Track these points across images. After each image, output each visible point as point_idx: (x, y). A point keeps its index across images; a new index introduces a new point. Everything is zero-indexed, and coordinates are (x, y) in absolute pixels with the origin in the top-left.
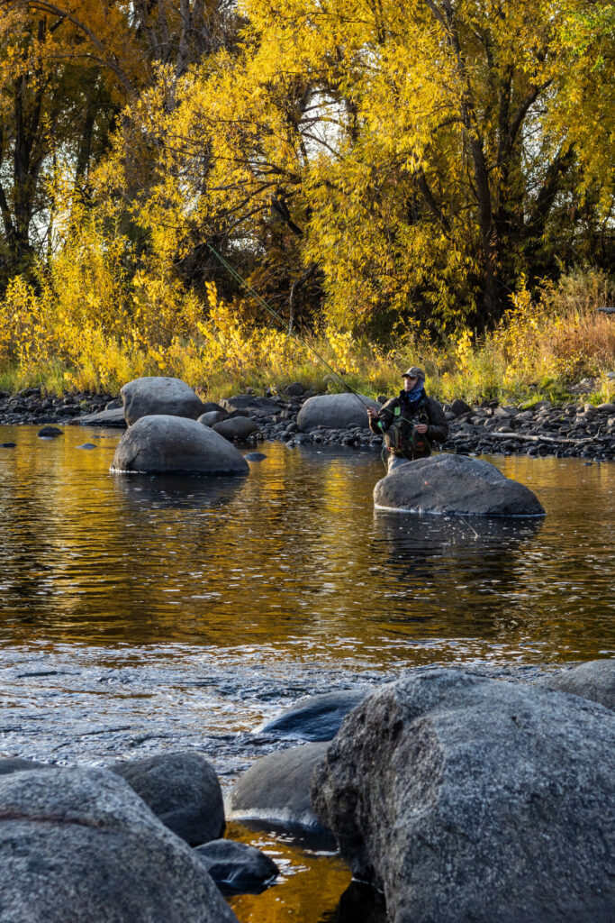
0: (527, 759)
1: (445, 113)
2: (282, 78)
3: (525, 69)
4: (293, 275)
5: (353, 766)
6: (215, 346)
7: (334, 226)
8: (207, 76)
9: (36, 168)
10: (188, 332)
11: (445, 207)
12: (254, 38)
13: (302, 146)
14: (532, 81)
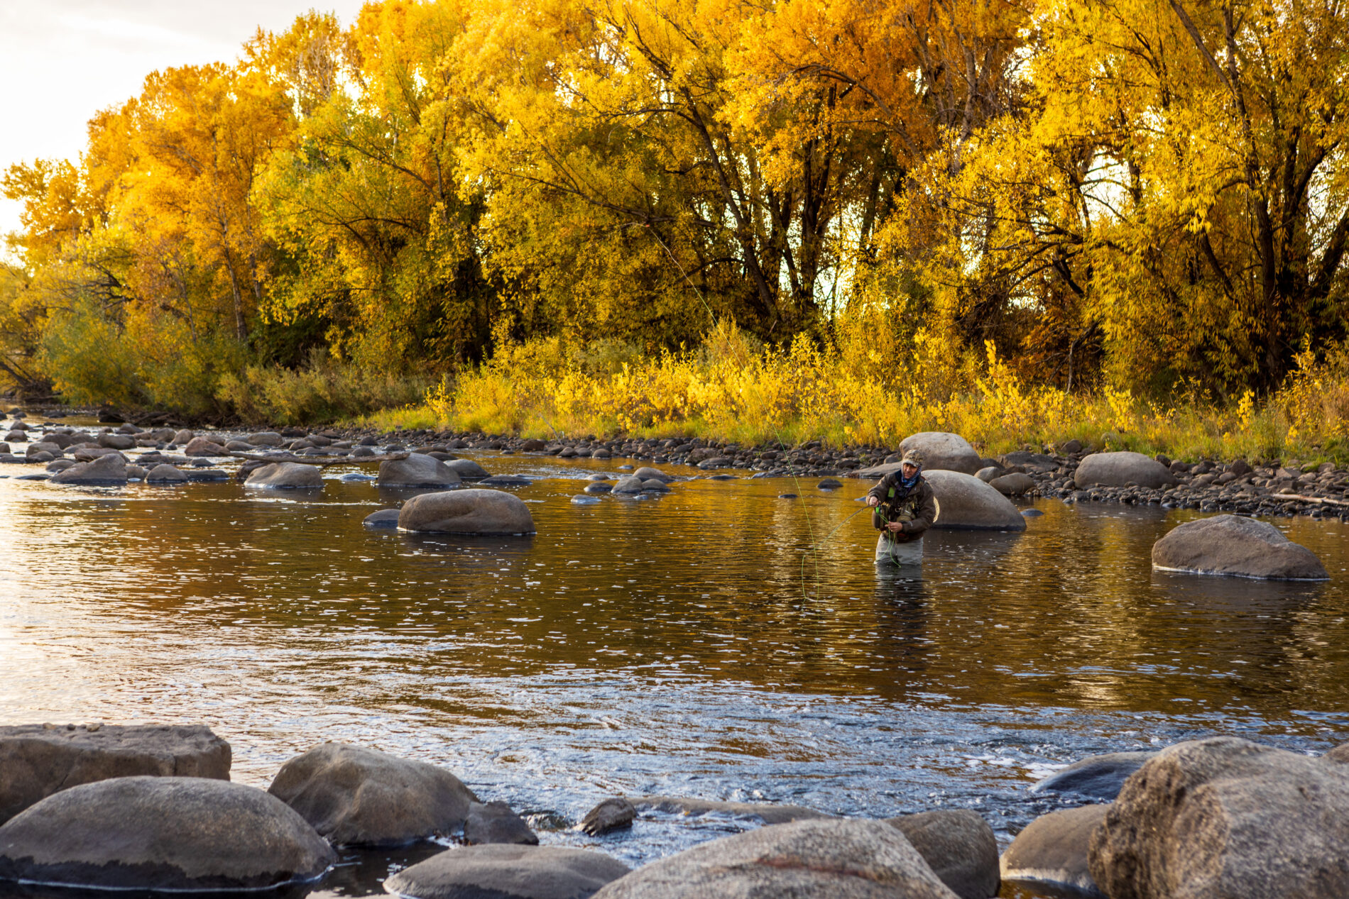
0: (1315, 833)
1: (1229, 176)
2: (1065, 141)
3: (1311, 129)
4: (1073, 333)
5: (1133, 831)
6: (992, 401)
7: (1114, 286)
8: (991, 139)
9: (822, 229)
10: (966, 386)
11: (1228, 267)
12: (1038, 102)
13: (1084, 207)
14: (1319, 143)
